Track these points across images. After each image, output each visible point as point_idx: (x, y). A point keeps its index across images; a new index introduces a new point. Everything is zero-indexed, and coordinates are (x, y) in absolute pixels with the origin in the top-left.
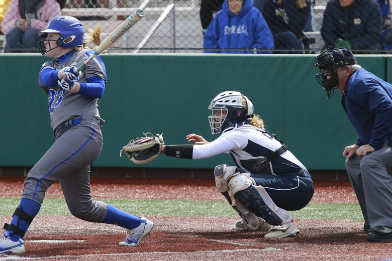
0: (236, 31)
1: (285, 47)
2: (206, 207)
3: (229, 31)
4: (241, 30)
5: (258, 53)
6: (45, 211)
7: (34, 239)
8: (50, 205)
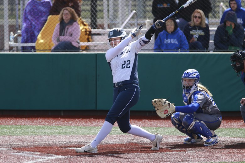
0: (171, 41)
1: (195, 48)
2: (155, 130)
3: (167, 42)
4: (173, 41)
5: (181, 52)
6: (74, 133)
7: (68, 147)
8: (76, 130)
